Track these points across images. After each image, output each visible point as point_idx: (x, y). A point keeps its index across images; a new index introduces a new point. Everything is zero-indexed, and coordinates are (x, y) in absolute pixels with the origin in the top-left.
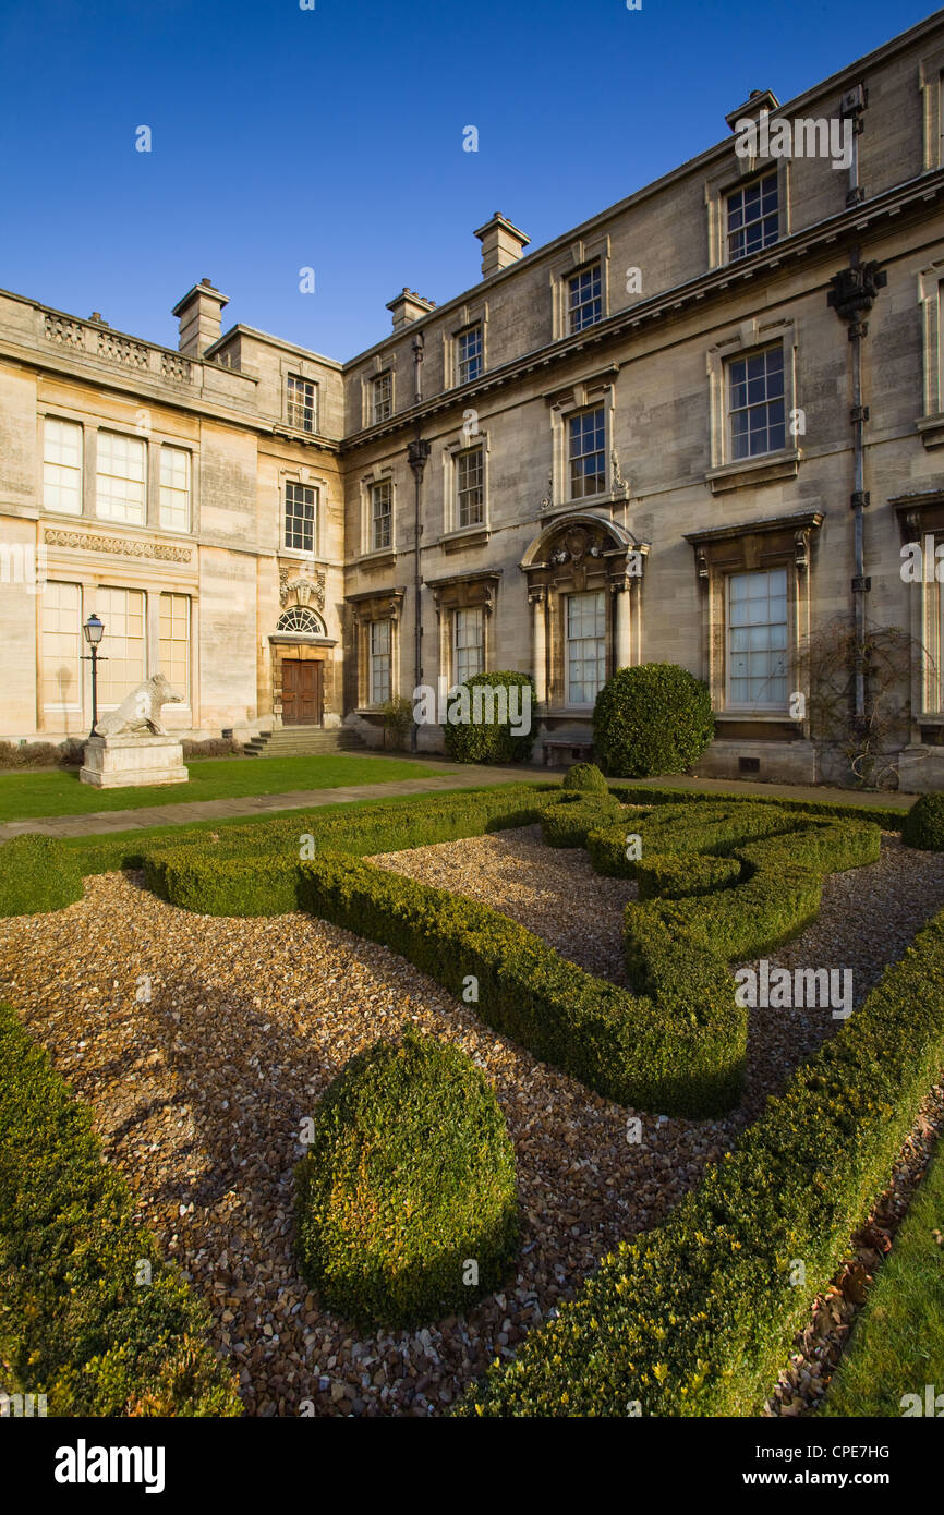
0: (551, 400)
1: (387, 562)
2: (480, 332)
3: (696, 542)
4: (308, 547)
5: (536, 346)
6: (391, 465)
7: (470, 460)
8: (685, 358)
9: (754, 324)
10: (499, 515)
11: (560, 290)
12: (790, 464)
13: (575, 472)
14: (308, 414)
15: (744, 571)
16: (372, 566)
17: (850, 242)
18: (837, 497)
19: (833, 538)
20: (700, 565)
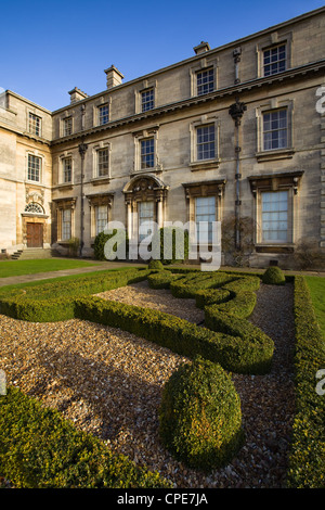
0: (134, 134)
1: (70, 187)
2: (108, 107)
3: (185, 186)
4: (37, 180)
5: (129, 114)
6: (71, 152)
7: (103, 153)
8: (182, 125)
9: (206, 117)
10: (114, 173)
11: (138, 96)
12: (217, 163)
13: (143, 160)
14: (37, 129)
15: (201, 196)
16: (62, 189)
17: (236, 95)
18: (231, 175)
19: (230, 187)
20: (187, 194)
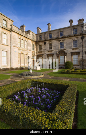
0: (59, 41)
2: (52, 34)
5: (58, 37)
6: (42, 44)
8: (71, 40)
9: (76, 38)
10: (54, 49)
12: (78, 48)
15: (75, 55)
16: (39, 52)
17: (82, 35)
18: (81, 51)
20: (72, 54)
